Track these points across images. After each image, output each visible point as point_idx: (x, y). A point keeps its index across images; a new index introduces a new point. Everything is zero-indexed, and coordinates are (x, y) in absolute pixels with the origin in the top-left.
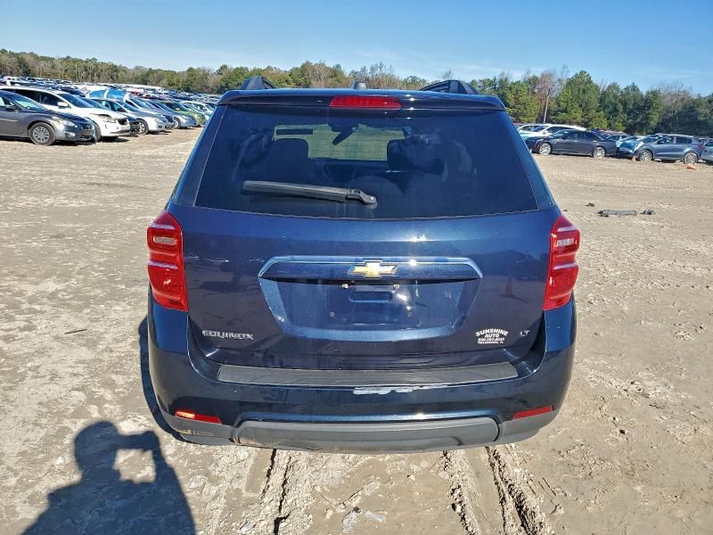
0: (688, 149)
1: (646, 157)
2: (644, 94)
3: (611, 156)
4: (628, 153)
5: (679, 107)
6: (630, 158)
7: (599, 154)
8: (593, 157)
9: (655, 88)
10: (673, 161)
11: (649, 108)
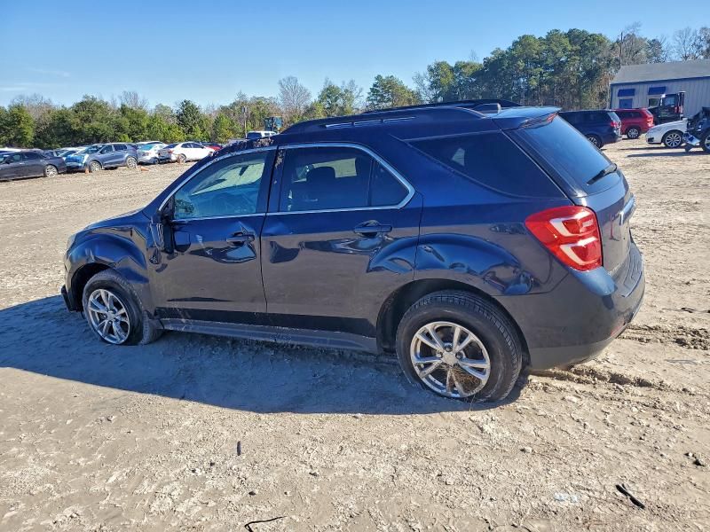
0: (127, 155)
1: (96, 167)
2: (7, 108)
3: (64, 173)
4: (78, 167)
5: (48, 119)
6: (84, 171)
7: (52, 172)
8: (45, 176)
9: (16, 102)
10: (116, 168)
11: (19, 122)
